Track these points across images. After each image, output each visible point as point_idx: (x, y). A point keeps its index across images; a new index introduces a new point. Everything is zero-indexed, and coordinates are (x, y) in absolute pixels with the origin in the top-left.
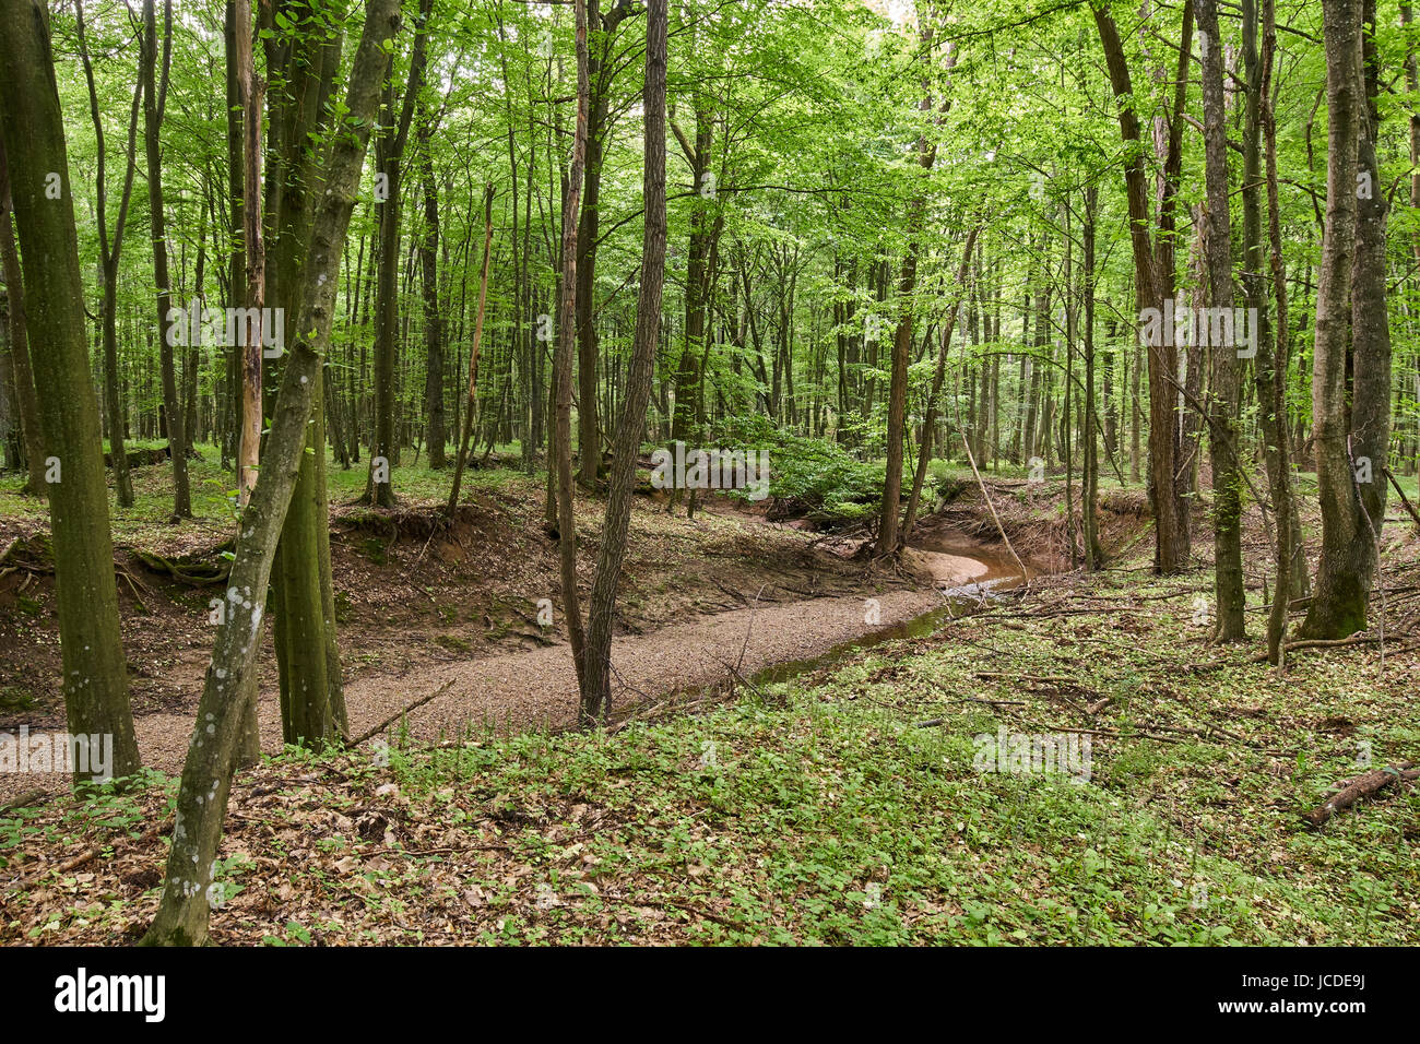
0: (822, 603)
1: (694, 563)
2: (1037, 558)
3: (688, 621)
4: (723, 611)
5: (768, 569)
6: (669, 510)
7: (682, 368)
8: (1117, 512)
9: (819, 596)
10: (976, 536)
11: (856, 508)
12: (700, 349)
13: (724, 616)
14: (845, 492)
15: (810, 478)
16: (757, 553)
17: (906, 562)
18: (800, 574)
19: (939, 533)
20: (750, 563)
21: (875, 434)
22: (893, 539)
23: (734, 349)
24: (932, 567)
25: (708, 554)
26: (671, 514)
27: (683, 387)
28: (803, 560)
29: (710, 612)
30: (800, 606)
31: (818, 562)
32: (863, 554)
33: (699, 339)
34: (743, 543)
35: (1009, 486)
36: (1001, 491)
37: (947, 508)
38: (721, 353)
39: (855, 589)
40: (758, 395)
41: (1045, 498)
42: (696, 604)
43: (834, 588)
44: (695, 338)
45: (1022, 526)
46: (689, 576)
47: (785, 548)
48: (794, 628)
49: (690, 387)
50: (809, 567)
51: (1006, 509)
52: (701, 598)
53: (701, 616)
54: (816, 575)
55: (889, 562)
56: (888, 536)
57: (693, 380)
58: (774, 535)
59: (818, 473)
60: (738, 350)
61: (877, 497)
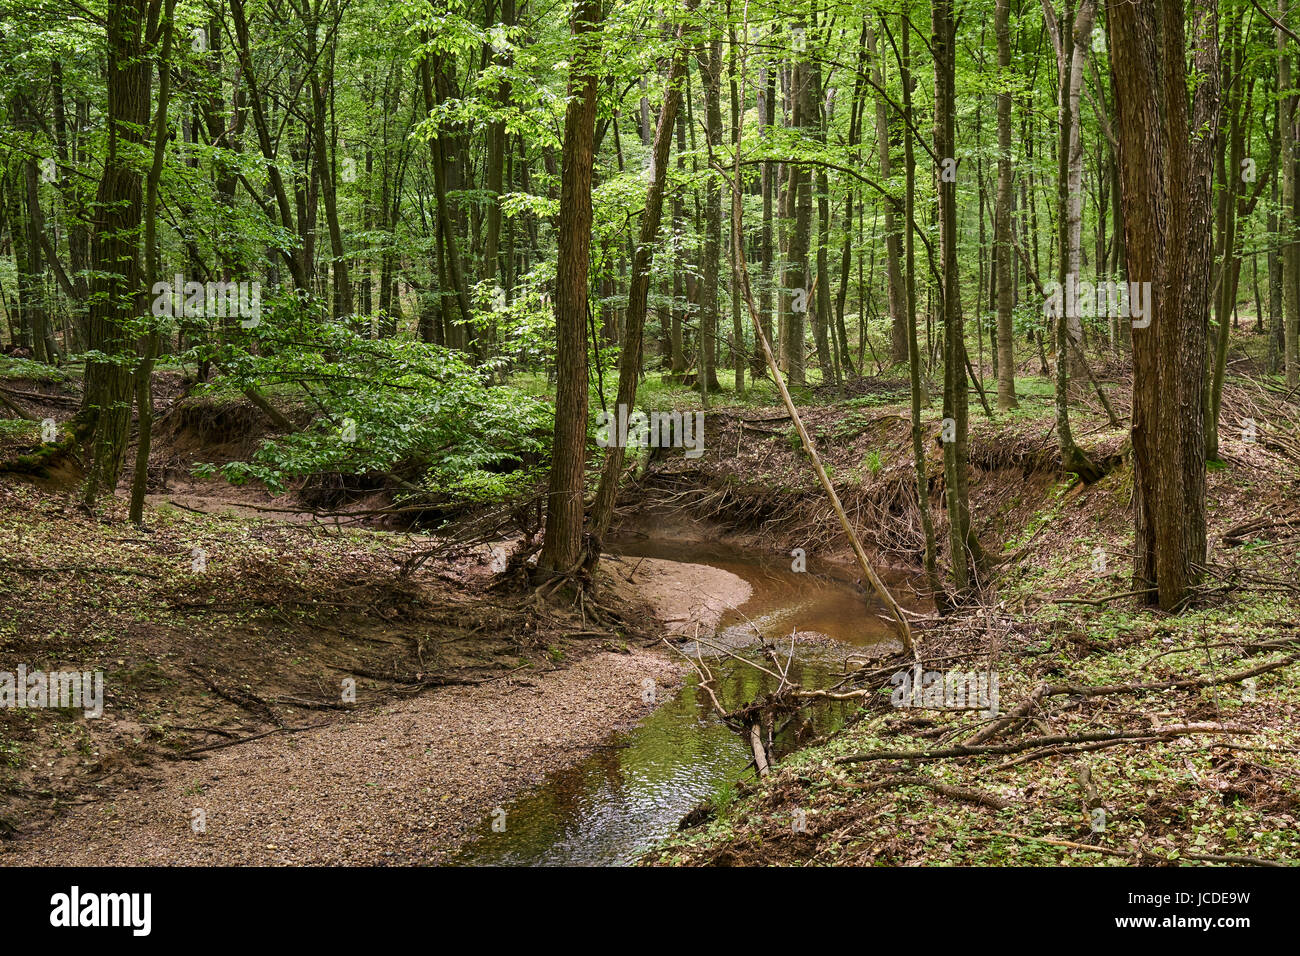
0: (442, 700)
1: (146, 633)
2: (836, 558)
3: (134, 783)
4: (217, 747)
5: (317, 629)
6: (86, 509)
7: (103, 194)
8: (985, 466)
9: (434, 685)
10: (714, 519)
11: (495, 482)
12: (143, 150)
13: (225, 759)
14: (479, 455)
15: (405, 428)
16: (291, 595)
17: (601, 589)
18: (388, 635)
19: (642, 517)
20: (276, 620)
21: (528, 330)
22: (575, 544)
23: (218, 152)
24: (651, 592)
25: (179, 608)
26: (91, 516)
27: (106, 235)
28: (394, 603)
29: (187, 752)
30: (393, 717)
31: (425, 605)
32: (516, 578)
33: (139, 128)
34: (258, 573)
35: (770, 422)
36: (757, 432)
37: (656, 469)
38: (194, 163)
39: (508, 660)
40: (273, 253)
41: (839, 442)
42: (155, 735)
43: (463, 662)
44: (130, 125)
45: (801, 497)
46: (135, 668)
47: (351, 580)
48: (391, 776)
49: (123, 234)
50: (406, 618)
51: (768, 466)
52: (166, 720)
53: (167, 768)
54: (423, 634)
55: (569, 594)
56: (565, 539)
57: (130, 219)
58: (324, 548)
59: (421, 416)
60: (229, 157)
61: (535, 458)
